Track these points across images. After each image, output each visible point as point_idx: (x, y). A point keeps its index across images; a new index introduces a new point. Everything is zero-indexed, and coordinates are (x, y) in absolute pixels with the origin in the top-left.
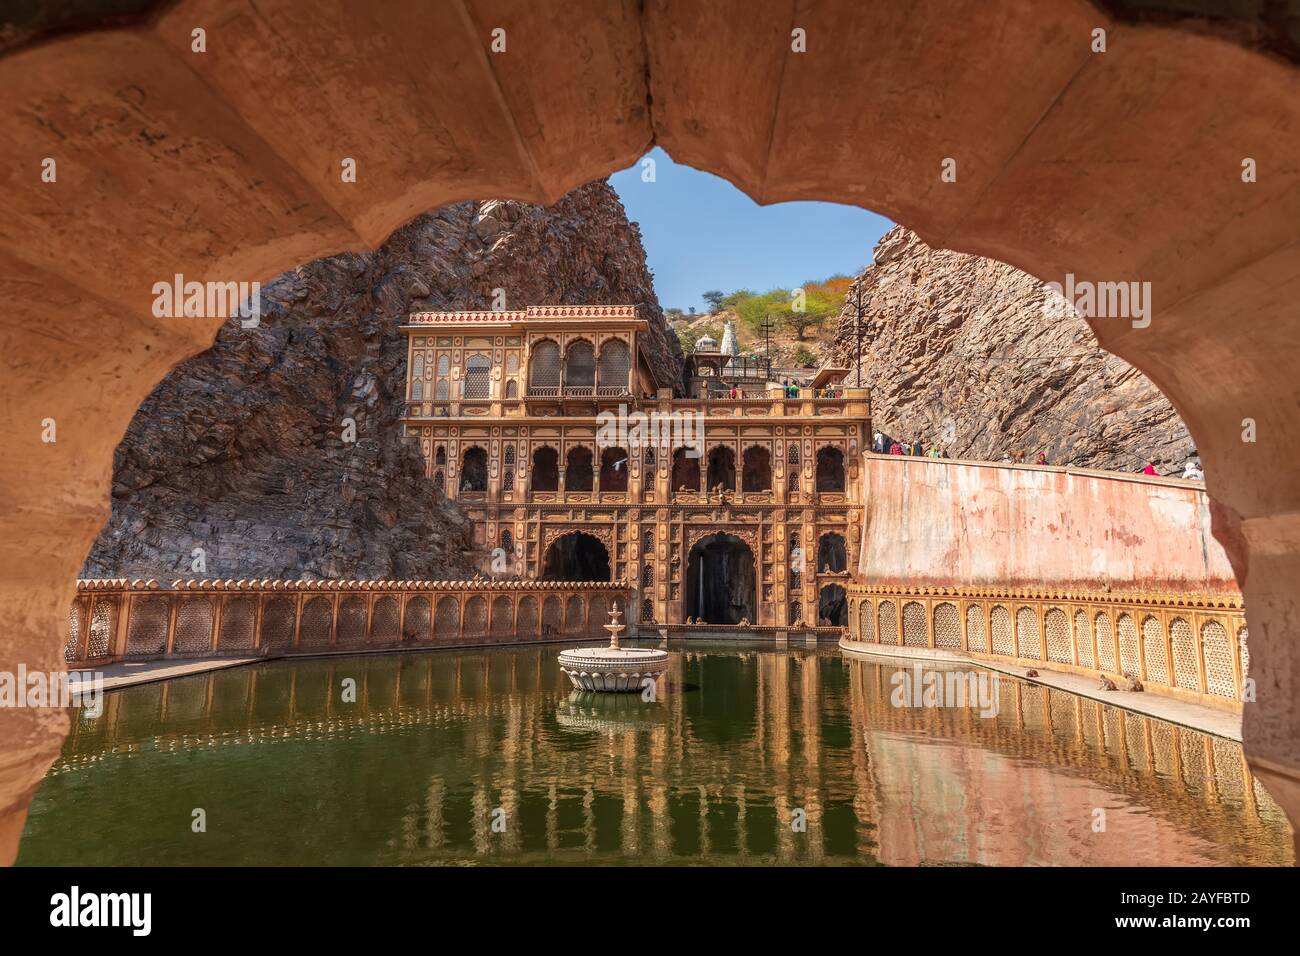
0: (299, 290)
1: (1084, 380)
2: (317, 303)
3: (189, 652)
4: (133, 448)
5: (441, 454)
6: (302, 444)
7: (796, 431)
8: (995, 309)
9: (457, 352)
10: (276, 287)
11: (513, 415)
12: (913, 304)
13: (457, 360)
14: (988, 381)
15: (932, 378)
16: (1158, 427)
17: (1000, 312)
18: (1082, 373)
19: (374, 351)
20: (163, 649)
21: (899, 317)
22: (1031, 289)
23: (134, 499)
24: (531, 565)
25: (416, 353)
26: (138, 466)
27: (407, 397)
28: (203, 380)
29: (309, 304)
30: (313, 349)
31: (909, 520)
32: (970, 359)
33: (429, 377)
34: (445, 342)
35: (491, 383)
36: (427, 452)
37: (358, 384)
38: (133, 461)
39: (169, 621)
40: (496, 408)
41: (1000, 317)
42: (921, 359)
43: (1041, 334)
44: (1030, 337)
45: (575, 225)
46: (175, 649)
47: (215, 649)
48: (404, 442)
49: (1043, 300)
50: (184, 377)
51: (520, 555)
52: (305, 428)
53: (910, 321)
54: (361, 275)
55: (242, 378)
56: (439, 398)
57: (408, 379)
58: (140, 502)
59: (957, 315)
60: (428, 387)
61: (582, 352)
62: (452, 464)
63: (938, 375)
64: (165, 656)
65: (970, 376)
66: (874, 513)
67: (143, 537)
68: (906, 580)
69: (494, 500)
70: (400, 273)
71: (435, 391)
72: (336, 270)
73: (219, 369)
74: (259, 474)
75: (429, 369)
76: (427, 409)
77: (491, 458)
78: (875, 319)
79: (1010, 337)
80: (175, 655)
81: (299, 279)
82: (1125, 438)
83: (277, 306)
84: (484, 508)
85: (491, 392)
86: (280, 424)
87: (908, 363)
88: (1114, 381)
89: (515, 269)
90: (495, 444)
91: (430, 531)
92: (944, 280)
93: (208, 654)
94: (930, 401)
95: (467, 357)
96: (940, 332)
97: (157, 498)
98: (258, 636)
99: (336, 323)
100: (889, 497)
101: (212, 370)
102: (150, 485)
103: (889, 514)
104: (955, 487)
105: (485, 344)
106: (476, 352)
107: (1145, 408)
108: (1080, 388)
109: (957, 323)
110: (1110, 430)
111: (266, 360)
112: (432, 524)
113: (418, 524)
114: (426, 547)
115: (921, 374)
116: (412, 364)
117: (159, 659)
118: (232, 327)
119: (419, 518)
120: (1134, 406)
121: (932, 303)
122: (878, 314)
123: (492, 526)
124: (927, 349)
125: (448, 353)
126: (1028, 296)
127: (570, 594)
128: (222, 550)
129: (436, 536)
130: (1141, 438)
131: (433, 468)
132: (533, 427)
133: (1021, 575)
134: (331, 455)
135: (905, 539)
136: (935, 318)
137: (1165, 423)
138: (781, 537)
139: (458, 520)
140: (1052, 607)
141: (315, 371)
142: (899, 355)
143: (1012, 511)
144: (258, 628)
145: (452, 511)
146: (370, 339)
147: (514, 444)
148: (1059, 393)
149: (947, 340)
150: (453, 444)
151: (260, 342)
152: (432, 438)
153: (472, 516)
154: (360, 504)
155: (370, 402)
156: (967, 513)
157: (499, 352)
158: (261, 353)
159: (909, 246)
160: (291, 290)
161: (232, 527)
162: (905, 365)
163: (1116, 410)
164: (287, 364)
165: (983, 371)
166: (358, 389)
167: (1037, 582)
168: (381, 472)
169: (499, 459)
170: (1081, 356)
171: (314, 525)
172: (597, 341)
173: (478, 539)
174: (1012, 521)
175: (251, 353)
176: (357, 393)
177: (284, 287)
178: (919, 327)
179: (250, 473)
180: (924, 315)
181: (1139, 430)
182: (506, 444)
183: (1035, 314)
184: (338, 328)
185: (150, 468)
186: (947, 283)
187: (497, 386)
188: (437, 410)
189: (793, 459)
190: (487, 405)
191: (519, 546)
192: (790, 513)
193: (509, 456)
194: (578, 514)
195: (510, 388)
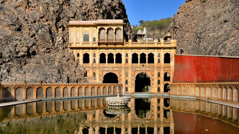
0: (41, 15)
5: (78, 55)
6: (45, 52)
7: (160, 50)
10: (35, 14)
11: (94, 46)
12: (186, 22)
13: (81, 32)
19: (61, 30)
24: (100, 80)
25: (71, 31)
27: (70, 41)
29: (44, 18)
30: (46, 29)
34: (78, 28)
35: (90, 38)
36: (75, 54)
37: (58, 38)
40: (91, 44)
44: (212, 29)
48: (69, 52)
51: (98, 78)
52: (45, 48)
56: (77, 42)
57: (70, 37)
60: (74, 39)
61: (111, 31)
62: (81, 57)
69: (91, 66)
71: (76, 40)
75: (75, 35)
76: (75, 44)
77: (90, 56)
83: (36, 19)
84: (89, 67)
90: (91, 53)
95: (83, 32)
99: (51, 23)
105: (87, 29)
106: (86, 31)
111: (34, 32)
116: (71, 33)
123: (91, 71)
125: (79, 31)
127: (109, 86)
131: (77, 58)
132: (100, 48)
134: (52, 55)
138: (156, 73)
139: (83, 70)
144: (35, 94)
145: (81, 68)
146: (60, 27)
147: (95, 52)
150: (81, 52)
152: (76, 51)
153: (86, 69)
154: (60, 66)
155: (61, 42)
157: (91, 31)
160: (39, 15)
164: (39, 33)
168: (64, 59)
169: (92, 56)
171: (49, 71)
172: (114, 28)
173: (88, 74)
176: (57, 40)
182: (93, 52)
187: (91, 39)
188: (77, 44)
189: (159, 56)
190: (89, 43)
191: (97, 76)
192: (158, 68)
193: (94, 55)
194: (111, 69)
195: (94, 39)
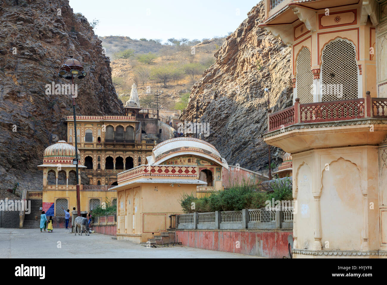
0: (34, 108)
2: (39, 112)
4: (8, 158)
8: (236, 116)
9: (83, 128)
10: (27, 107)
11: (99, 147)
13: (83, 130)
17: (238, 117)
19: (55, 126)
23: (10, 171)
25: (70, 128)
27: (68, 141)
29: (37, 113)
30: (42, 127)
32: (229, 131)
33: (74, 135)
34: (79, 125)
35: (93, 138)
37: (54, 137)
38: (8, 162)
40: (95, 145)
41: (237, 119)
42: (216, 127)
43: (246, 126)
44: (244, 127)
49: (248, 116)
53: (213, 114)
54: (49, 102)
55: (28, 137)
56: (77, 142)
57: (68, 136)
60: (74, 139)
61: (120, 129)
62: (82, 161)
63: (220, 134)
69: (95, 172)
72: (41, 100)
73: (21, 134)
74: (34, 165)
76: (74, 145)
77: (94, 160)
79: (239, 126)
81: (33, 105)
83: (29, 114)
85: (93, 140)
87: (212, 128)
88: (255, 145)
89: (86, 94)
90: (95, 156)
92: (224, 102)
94: (218, 142)
95: (85, 130)
96: (222, 120)
97: (14, 171)
99: (45, 118)
101: (19, 135)
102: (12, 168)
105: (90, 126)
106: (88, 128)
107: (260, 152)
108: (249, 146)
109: (227, 117)
110: (253, 157)
111: (32, 132)
115: (216, 132)
116: (69, 131)
118: (22, 121)
121: (220, 109)
123: (95, 179)
124: (218, 125)
125: (80, 128)
132: (106, 151)
136: (220, 115)
139: (86, 178)
141: (44, 134)
146: (54, 123)
147: (100, 156)
148: (245, 147)
149: (223, 122)
150: (82, 155)
151: (30, 126)
153: (89, 176)
157: (95, 128)
158: (31, 129)
160: (32, 108)
164: (38, 132)
165: (232, 135)
166: (54, 139)
169: (96, 160)
170: (250, 138)
172: (125, 126)
173: (91, 183)
175: (29, 130)
177: (29, 107)
179: (32, 164)
180: (217, 113)
181: (258, 157)
182: (98, 156)
183: (246, 120)
184: (46, 120)
185: (12, 163)
187: (95, 138)
190: (92, 144)
193: (99, 159)
195: (99, 139)
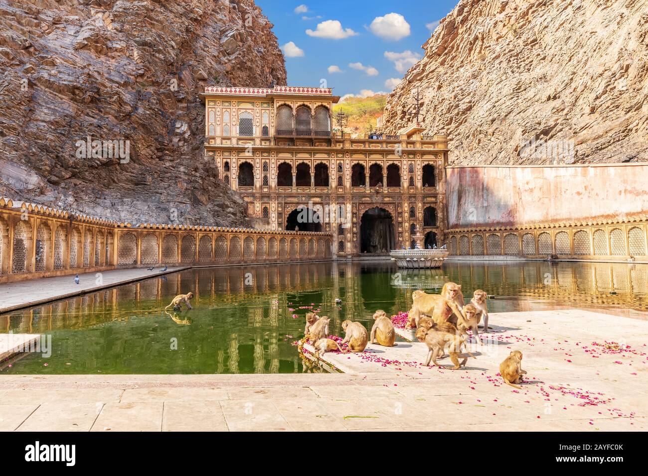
0: (139, 70)
1: (561, 130)
2: (150, 78)
3: (148, 264)
4: (60, 155)
5: (227, 166)
6: (152, 158)
7: (413, 156)
8: (493, 101)
9: (234, 110)
10: (125, 67)
11: (265, 145)
12: (444, 99)
13: (234, 114)
14: (493, 135)
15: (456, 136)
16: (602, 151)
17: (496, 102)
18: (559, 127)
19: (183, 107)
20: (135, 262)
21: (436, 106)
22: (512, 91)
23: (63, 185)
24: (280, 224)
25: (210, 109)
26: (62, 166)
27: (207, 134)
28: (93, 117)
29: (145, 78)
30: (152, 103)
31: (488, 195)
32: (481, 125)
33: (218, 123)
34: (227, 104)
35: (254, 127)
36: (219, 165)
37: (178, 125)
38: (59, 163)
39: (137, 246)
40: (258, 141)
41: (496, 104)
42: (450, 126)
43: (520, 112)
44: (514, 114)
45: (262, 50)
46: (141, 262)
47: (160, 262)
48: (206, 159)
49: (518, 97)
50: (82, 115)
51: (274, 219)
52: (153, 148)
53: (443, 108)
54: (172, 64)
55: (116, 117)
56: (225, 135)
57: (206, 124)
58: (67, 187)
59: (469, 104)
60: (218, 129)
61: (304, 112)
62: (234, 171)
63: (459, 134)
64: (137, 266)
65: (480, 133)
66: (463, 195)
67: (74, 206)
68: (487, 225)
69: (259, 191)
70: (191, 65)
71: (222, 131)
72: (157, 60)
73: (101, 112)
74: (130, 174)
75: (218, 119)
76: (218, 141)
77: (255, 168)
78: (411, 109)
79: (503, 114)
80: (142, 266)
81: (137, 63)
82: (588, 156)
83: (128, 78)
84: (253, 195)
85: (254, 132)
86: (140, 146)
87: (443, 128)
88: (578, 130)
90: (258, 161)
91: (228, 207)
92: (460, 87)
93: (157, 265)
94: (457, 146)
95: (239, 113)
96: (460, 113)
97: (75, 185)
98: (180, 256)
99: (162, 90)
100: (475, 186)
101: (97, 112)
102: (70, 178)
103: (475, 194)
104: (514, 179)
105: (249, 106)
106: (245, 110)
107: (596, 142)
108: (559, 134)
109: (469, 108)
110: (580, 153)
111: (129, 108)
112: (227, 203)
113: (221, 203)
114: (227, 214)
115: (450, 134)
116: (209, 116)
117: (134, 266)
118: (106, 87)
119: (220, 200)
120: (590, 141)
121: (455, 98)
122: (413, 106)
123: (258, 205)
124: (453, 121)
125: (229, 110)
126: (511, 94)
128: (123, 214)
129: (230, 210)
130: (596, 156)
131: (223, 173)
132: (279, 151)
133: (558, 217)
134: (168, 164)
135: (485, 205)
136: (457, 106)
137: (606, 149)
138: (406, 209)
139: (240, 201)
140: (579, 230)
141: (156, 116)
142: (438, 124)
143: (552, 187)
144: (180, 251)
145: (236, 196)
146: (180, 101)
147: (268, 161)
148: (548, 137)
150: (234, 160)
151: (124, 97)
152: (222, 157)
153: (246, 199)
154: (190, 191)
155: (186, 136)
156: (522, 191)
157: (258, 111)
158: (126, 103)
159: (425, 74)
160: (134, 69)
161: (123, 203)
162: (441, 129)
163: (582, 143)
164: (141, 111)
165: (490, 131)
166: (178, 128)
167: (569, 219)
168: (198, 174)
169: (260, 169)
170: (558, 120)
171: (169, 202)
172: (313, 106)
173: (250, 211)
174: (552, 192)
175: (120, 104)
176: (178, 131)
177: (130, 67)
178: (449, 110)
179: (125, 173)
180: (451, 105)
181: (594, 152)
182: (263, 161)
183: (516, 103)
184: (163, 93)
185: (69, 167)
186: (462, 89)
187: (258, 129)
188: (224, 141)
189: (411, 170)
190: (253, 140)
191: (273, 215)
192: (410, 197)
193: (265, 167)
194: (304, 199)
195: (265, 130)
